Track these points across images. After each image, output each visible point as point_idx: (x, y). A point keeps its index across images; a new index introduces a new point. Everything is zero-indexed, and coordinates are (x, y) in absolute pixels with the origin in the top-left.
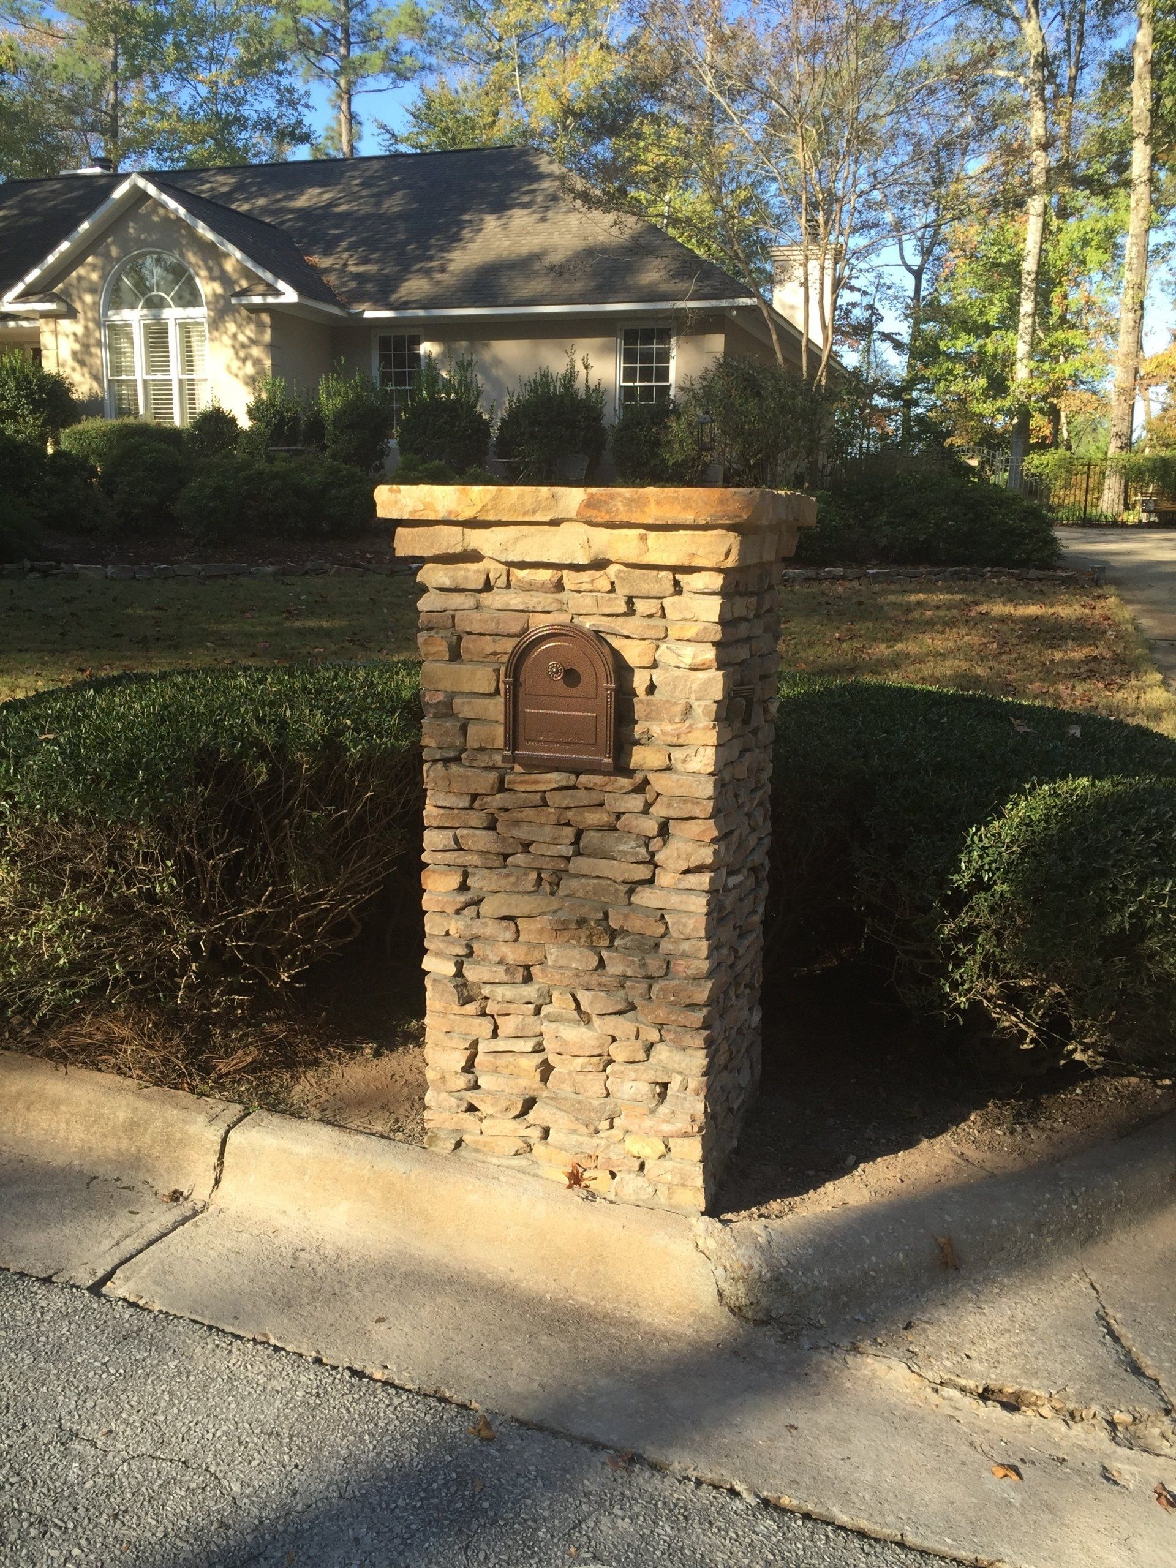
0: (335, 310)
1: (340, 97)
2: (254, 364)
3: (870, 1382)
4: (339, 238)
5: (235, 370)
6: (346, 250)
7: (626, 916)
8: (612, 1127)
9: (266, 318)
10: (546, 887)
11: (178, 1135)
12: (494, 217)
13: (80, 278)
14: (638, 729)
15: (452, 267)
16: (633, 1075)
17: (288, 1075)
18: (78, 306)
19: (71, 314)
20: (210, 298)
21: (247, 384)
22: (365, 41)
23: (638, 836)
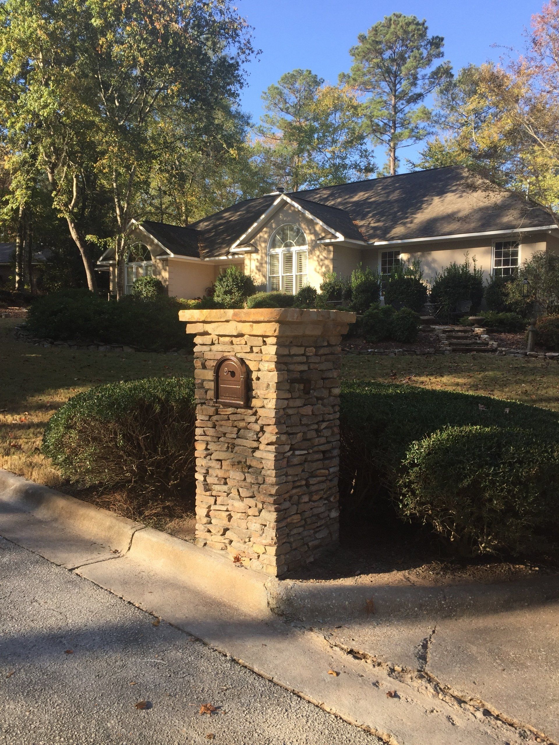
0: (362, 243)
1: (390, 150)
2: (326, 267)
3: (309, 640)
4: (369, 212)
5: (318, 270)
6: (371, 217)
7: (251, 460)
8: (250, 541)
9: (331, 248)
10: (230, 449)
11: (121, 532)
12: (438, 197)
13: (260, 237)
14: (254, 393)
15: (416, 221)
16: (254, 521)
17: (168, 519)
18: (259, 248)
19: (256, 251)
20: (309, 242)
21: (322, 276)
22: (403, 125)
23: (255, 431)
